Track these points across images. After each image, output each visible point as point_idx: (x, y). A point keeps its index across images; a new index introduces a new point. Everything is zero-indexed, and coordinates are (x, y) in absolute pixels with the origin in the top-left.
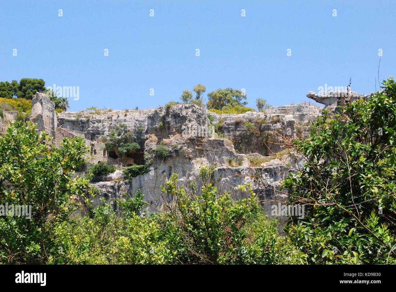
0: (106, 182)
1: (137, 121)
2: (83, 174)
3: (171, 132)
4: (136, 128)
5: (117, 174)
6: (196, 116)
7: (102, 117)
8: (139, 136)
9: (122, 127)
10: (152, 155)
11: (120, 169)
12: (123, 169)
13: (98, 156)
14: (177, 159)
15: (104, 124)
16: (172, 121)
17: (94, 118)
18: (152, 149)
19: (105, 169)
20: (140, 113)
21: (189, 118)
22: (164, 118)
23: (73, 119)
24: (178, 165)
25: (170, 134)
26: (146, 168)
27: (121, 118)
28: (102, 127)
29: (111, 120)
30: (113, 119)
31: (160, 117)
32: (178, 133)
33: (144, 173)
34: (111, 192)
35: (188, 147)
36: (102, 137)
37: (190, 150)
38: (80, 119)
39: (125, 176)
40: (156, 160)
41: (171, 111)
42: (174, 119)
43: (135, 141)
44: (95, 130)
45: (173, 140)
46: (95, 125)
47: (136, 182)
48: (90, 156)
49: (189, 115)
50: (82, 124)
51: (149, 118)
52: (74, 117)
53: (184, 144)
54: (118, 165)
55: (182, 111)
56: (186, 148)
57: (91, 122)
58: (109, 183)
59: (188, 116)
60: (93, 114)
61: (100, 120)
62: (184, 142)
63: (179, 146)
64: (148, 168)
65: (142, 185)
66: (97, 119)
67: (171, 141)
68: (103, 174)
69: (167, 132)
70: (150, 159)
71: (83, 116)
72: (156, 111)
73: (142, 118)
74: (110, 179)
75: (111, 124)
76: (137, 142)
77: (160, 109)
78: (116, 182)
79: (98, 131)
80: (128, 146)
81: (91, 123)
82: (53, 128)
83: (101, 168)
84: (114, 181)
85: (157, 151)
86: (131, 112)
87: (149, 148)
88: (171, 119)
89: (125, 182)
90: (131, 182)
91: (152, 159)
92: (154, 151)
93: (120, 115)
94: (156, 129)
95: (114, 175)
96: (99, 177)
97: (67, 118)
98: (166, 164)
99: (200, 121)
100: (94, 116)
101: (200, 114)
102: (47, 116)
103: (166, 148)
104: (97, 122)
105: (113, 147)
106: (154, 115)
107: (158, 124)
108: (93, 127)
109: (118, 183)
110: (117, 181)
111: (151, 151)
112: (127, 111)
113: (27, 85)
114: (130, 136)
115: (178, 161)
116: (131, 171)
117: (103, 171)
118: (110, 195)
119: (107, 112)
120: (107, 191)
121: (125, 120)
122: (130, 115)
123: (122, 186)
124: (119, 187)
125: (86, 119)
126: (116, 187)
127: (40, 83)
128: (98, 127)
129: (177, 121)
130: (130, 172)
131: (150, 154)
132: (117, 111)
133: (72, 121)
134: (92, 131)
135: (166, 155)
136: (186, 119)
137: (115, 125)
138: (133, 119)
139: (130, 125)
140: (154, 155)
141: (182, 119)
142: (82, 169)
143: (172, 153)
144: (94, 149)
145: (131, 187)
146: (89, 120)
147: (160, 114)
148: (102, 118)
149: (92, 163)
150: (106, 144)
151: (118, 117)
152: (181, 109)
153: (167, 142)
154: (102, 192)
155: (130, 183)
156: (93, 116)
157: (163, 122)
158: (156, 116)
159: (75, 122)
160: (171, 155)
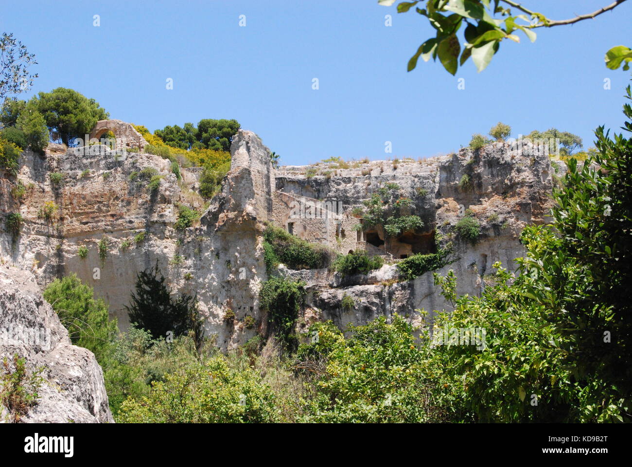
0: (367, 287)
1: (415, 177)
2: (324, 273)
3: (484, 192)
4: (415, 191)
5: (387, 271)
6: (529, 162)
7: (352, 172)
8: (420, 204)
9: (390, 188)
10: (451, 235)
11: (389, 263)
12: (394, 263)
13: (348, 240)
14: (497, 241)
15: (356, 184)
16: (486, 173)
17: (338, 175)
18: (449, 224)
19: (364, 263)
20: (421, 163)
21: (517, 165)
22: (470, 168)
23: (301, 177)
24: (500, 251)
25: (481, 196)
26: (440, 260)
27: (387, 174)
28: (353, 191)
29: (370, 178)
30: (372, 176)
31: (463, 166)
32: (496, 194)
33: (436, 268)
34: (377, 304)
35: (517, 219)
36: (354, 207)
37: (521, 224)
38: (313, 178)
39: (402, 273)
40: (459, 244)
41: (484, 154)
42: (489, 168)
43: (413, 214)
44: (341, 195)
45: (489, 207)
46: (341, 187)
47: (422, 284)
48: (335, 242)
49: (517, 160)
50: (317, 185)
51: (443, 168)
52: (303, 174)
53: (509, 213)
54: (384, 256)
55: (503, 154)
56: (513, 220)
57: (333, 181)
58: (372, 288)
59: (514, 162)
60: (336, 167)
61: (349, 178)
62: (509, 209)
63: (501, 218)
64: (443, 259)
65: (434, 290)
66: (344, 176)
67: (485, 209)
68: (360, 272)
69: (477, 192)
70: (447, 242)
71: (319, 172)
72: (455, 156)
73: (425, 172)
74: (374, 281)
75: (369, 185)
76: (417, 216)
77: (462, 153)
78: (385, 286)
79: (347, 197)
80: (403, 221)
81: (333, 184)
82: (268, 193)
83: (356, 262)
84: (380, 283)
85: (459, 228)
86: (404, 162)
87: (443, 223)
88: (483, 169)
89: (402, 285)
90: (413, 285)
91: (451, 242)
92: (453, 227)
93: (385, 168)
94: (456, 189)
95: (380, 274)
96: (353, 278)
97: (290, 176)
98: (475, 250)
99: (538, 171)
100: (338, 171)
101: (538, 157)
102: (258, 172)
103: (476, 221)
104: (344, 181)
105: (375, 224)
106: (452, 162)
107: (460, 180)
108: (337, 191)
109: (389, 287)
110: (387, 283)
111: (448, 228)
112: (396, 161)
113: (211, 130)
114: (404, 203)
115: (499, 244)
116: (411, 265)
117: (360, 266)
118: (374, 308)
119: (360, 165)
120: (368, 302)
121: (394, 177)
122: (402, 168)
123: (396, 293)
124: (391, 294)
125: (323, 177)
126: (385, 295)
127: (231, 127)
128: (346, 191)
129: (495, 172)
130: (411, 267)
131: (446, 233)
132: (379, 161)
133: (300, 181)
134: (335, 197)
135: (476, 234)
136: (512, 169)
137: (377, 187)
138: (408, 174)
139: (404, 185)
140: (454, 235)
141: (503, 169)
142: (323, 263)
143: (488, 230)
144: (341, 229)
145: (412, 294)
146: (329, 178)
147: (463, 160)
148: (353, 174)
149: (338, 252)
150: (361, 221)
151: (382, 171)
152: (502, 151)
153: (477, 211)
154: (359, 304)
155: (411, 286)
156: (336, 172)
157: (469, 175)
158: (456, 164)
159: (304, 184)
160: (486, 235)
